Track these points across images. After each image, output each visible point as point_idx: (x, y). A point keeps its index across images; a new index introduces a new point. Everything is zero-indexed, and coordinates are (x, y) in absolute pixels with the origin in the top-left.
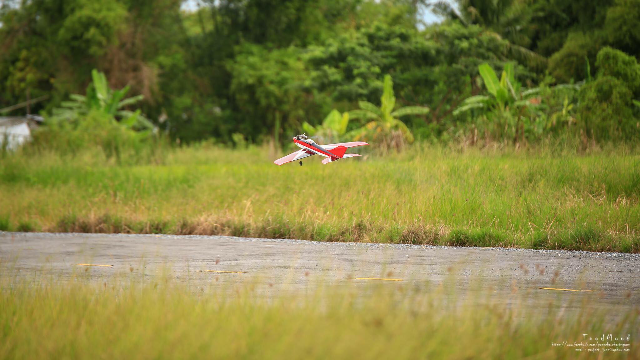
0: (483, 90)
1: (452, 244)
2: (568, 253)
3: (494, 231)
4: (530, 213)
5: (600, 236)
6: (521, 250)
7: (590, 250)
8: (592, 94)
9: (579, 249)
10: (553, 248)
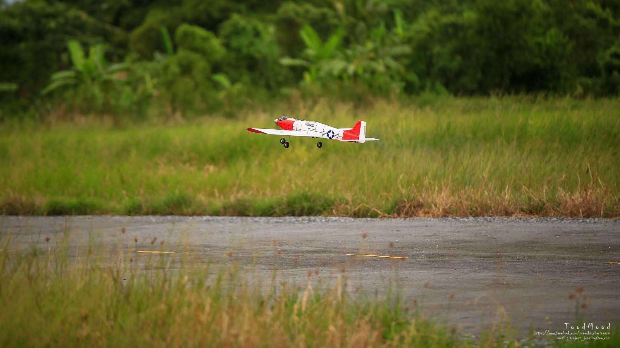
0: (70, 65)
1: (49, 214)
2: (161, 218)
3: (88, 200)
4: (123, 182)
5: (191, 202)
6: (117, 218)
7: (183, 214)
8: (175, 69)
9: (171, 214)
10: (147, 214)
